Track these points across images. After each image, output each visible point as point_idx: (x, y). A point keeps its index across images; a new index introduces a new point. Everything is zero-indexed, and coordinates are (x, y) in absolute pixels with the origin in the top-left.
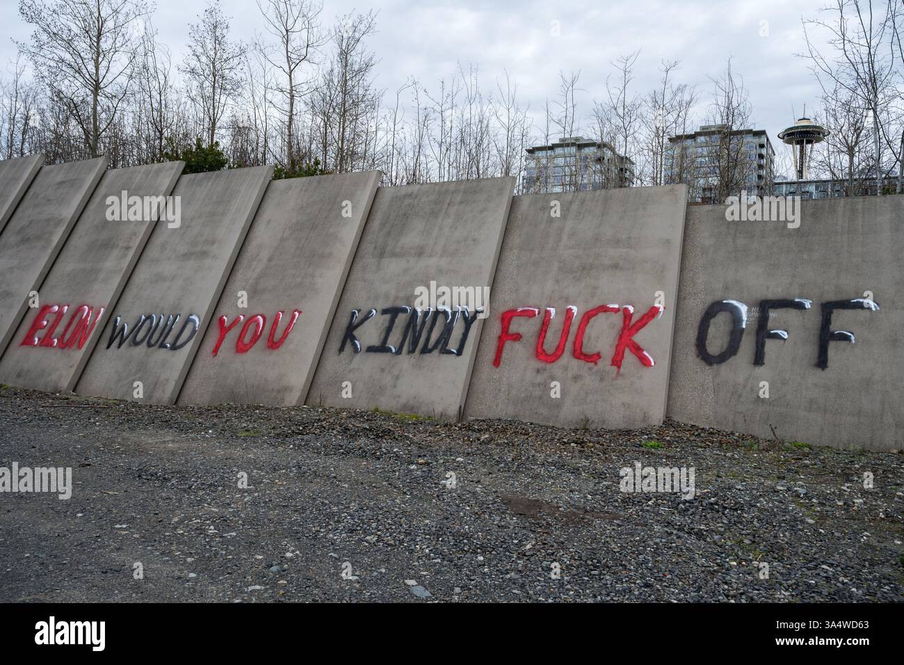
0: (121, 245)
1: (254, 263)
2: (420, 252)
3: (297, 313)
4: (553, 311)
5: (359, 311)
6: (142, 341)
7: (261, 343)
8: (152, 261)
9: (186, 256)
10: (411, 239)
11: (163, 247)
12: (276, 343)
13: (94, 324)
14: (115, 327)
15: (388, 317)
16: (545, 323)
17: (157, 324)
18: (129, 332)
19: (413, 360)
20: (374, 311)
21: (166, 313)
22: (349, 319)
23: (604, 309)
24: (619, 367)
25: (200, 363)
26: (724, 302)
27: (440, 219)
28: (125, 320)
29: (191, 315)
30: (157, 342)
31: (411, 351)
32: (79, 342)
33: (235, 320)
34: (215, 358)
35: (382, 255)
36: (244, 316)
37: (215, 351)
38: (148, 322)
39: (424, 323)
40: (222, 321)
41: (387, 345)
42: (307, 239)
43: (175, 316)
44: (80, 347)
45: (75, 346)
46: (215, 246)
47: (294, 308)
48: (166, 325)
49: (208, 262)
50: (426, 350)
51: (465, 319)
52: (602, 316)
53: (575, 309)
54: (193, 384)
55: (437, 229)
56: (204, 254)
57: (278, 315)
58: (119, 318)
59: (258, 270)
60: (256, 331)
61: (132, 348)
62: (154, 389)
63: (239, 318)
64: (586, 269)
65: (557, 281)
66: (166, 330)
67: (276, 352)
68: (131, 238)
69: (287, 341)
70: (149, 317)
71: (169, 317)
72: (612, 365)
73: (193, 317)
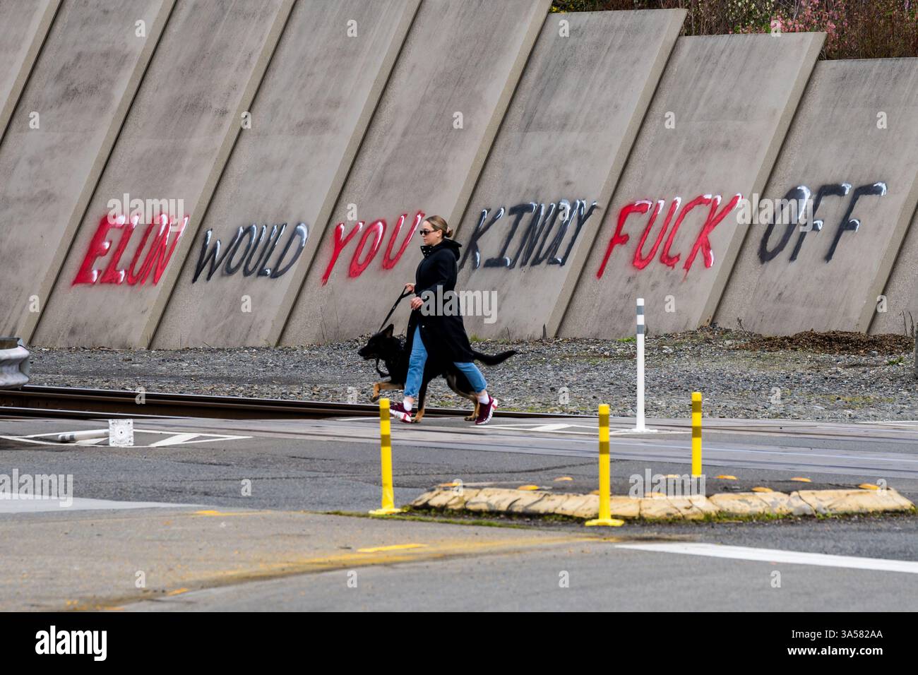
0: (216, 106)
1: (387, 138)
2: (564, 124)
3: (419, 217)
4: (662, 203)
5: (489, 210)
6: (238, 266)
7: (377, 261)
8: (259, 134)
9: (303, 127)
10: (560, 104)
11: (275, 107)
12: (392, 260)
13: (174, 243)
14: (204, 247)
15: (513, 217)
16: (651, 221)
17: (258, 240)
18: (222, 254)
19: (523, 274)
20: (503, 210)
21: (270, 221)
22: (477, 223)
23: (700, 201)
24: (687, 271)
25: (306, 296)
26: (799, 188)
27: (595, 71)
28: (218, 237)
29: (299, 224)
30: (255, 267)
31: (523, 264)
32: (155, 273)
33: (353, 230)
34: (324, 286)
35: (527, 128)
36: (364, 223)
37: (326, 277)
38: (247, 236)
39: (543, 224)
40: (338, 231)
41: (504, 257)
42: (449, 100)
43: (280, 227)
44: (155, 282)
45: (149, 280)
46: (340, 110)
47: (418, 209)
48: (269, 240)
49: (327, 137)
50: (537, 262)
51: (579, 217)
52: (697, 208)
53: (679, 200)
54: (295, 325)
55: (587, 89)
56: (324, 124)
57: (400, 220)
58: (210, 233)
59: (389, 152)
60: (373, 245)
61: (225, 278)
62: (247, 337)
63: (357, 227)
64: (704, 148)
65: (677, 165)
66: (269, 247)
67: (390, 272)
68: (229, 94)
69: (403, 257)
70: (248, 230)
71: (273, 228)
72: (684, 268)
73: (302, 228)
